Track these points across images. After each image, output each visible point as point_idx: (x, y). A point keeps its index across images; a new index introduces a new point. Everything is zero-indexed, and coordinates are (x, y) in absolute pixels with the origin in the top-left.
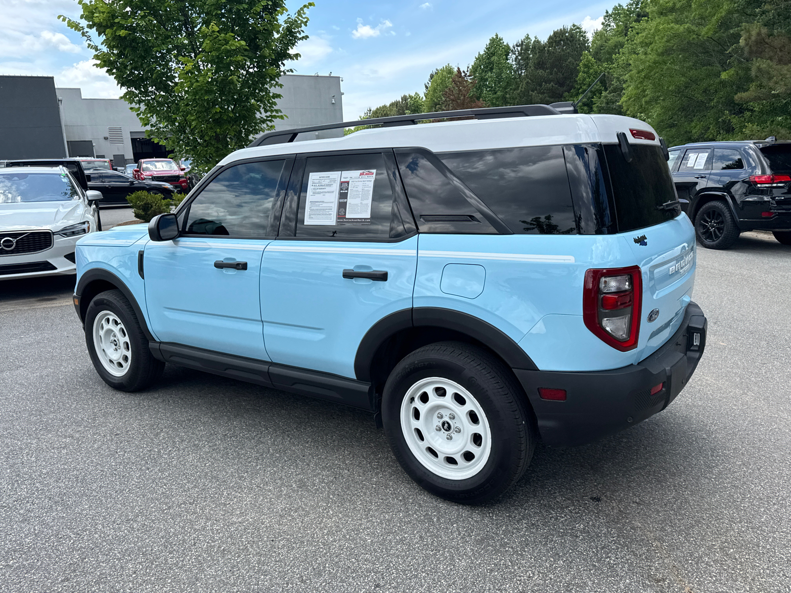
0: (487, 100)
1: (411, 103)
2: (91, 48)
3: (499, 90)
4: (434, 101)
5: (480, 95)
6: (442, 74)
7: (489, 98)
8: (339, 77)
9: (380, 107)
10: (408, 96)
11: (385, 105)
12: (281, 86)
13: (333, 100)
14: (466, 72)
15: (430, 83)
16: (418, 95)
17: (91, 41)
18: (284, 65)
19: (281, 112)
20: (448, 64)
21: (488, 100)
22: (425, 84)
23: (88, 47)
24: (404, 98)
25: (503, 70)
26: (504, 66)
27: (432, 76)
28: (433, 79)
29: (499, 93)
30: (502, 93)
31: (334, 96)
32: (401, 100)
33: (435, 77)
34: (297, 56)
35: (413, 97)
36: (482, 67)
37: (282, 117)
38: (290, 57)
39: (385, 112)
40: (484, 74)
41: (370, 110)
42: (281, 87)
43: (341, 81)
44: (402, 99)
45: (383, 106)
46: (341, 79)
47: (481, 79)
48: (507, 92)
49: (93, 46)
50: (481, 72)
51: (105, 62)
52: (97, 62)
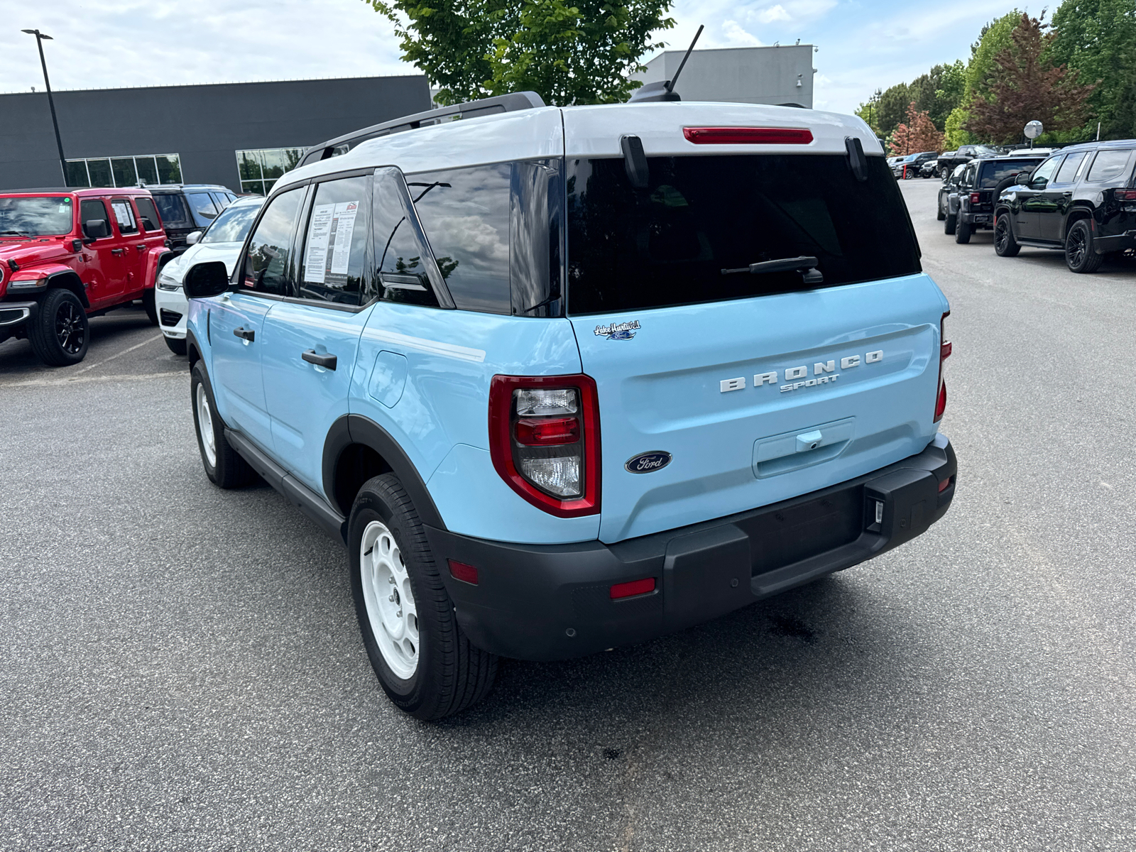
0: (1080, 64)
1: (946, 77)
2: (399, 36)
3: (1105, 47)
4: (983, 72)
5: (1067, 56)
6: (1003, 27)
7: (1085, 62)
8: (812, 46)
9: (894, 88)
10: (942, 66)
11: (903, 84)
13: (799, 81)
14: (1039, 21)
15: (979, 42)
16: (961, 64)
17: (400, 26)
18: (650, 37)
20: (1016, 9)
21: (1082, 66)
22: (972, 46)
23: (396, 35)
24: (937, 71)
25: (1116, 12)
26: (1119, 5)
27: (985, 31)
28: (986, 36)
29: (1105, 52)
30: (1109, 52)
31: (800, 76)
32: (929, 74)
33: (989, 33)
34: (669, 22)
35: (951, 67)
36: (1077, 9)
38: (657, 24)
39: (900, 95)
40: (1079, 21)
41: (880, 93)
43: (814, 52)
44: (932, 73)
45: (899, 86)
46: (814, 48)
47: (1074, 29)
48: (1120, 49)
49: (401, 33)
50: (1073, 17)
51: (414, 53)
52: (405, 53)
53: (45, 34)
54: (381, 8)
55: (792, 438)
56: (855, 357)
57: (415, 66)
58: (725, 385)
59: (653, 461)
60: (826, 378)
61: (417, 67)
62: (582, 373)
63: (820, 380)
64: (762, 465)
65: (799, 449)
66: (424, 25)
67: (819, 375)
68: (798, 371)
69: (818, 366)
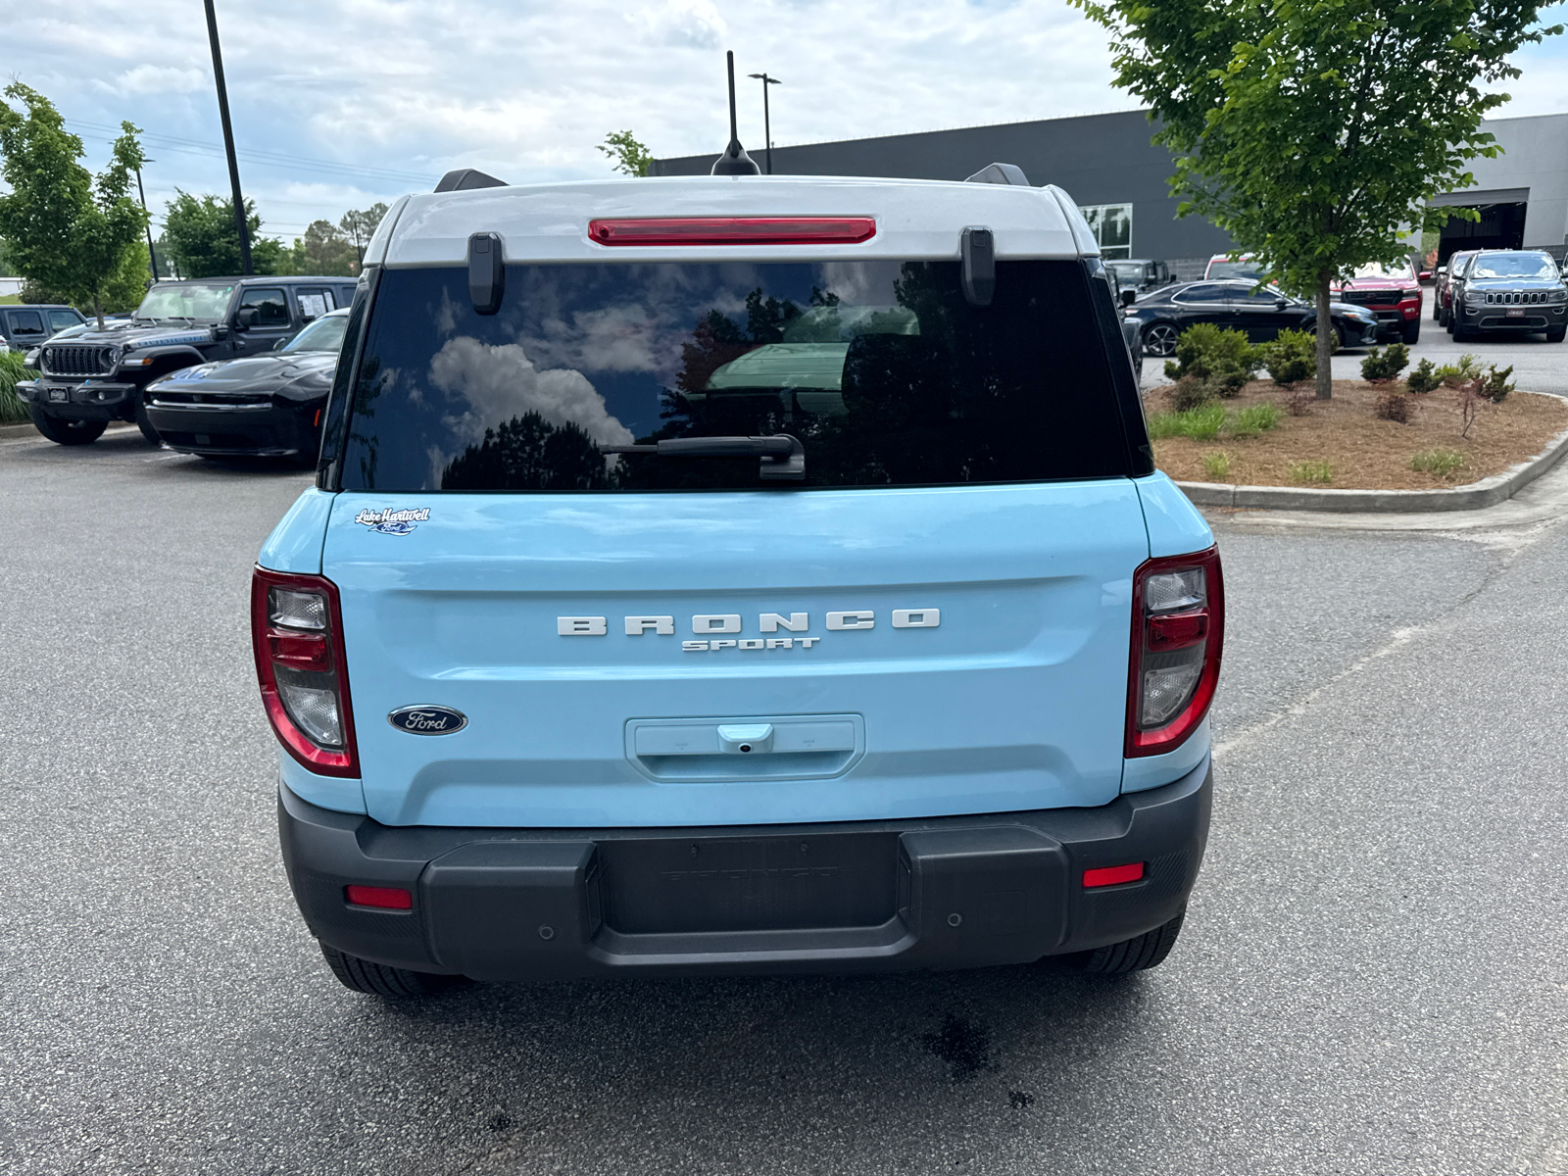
2: (1116, 51)
12: (1516, 73)
18: (1536, 19)
19: (1493, 139)
23: (1111, 49)
37: (1489, 153)
42: (1516, 77)
49: (1118, 45)
51: (1131, 74)
52: (1117, 75)
53: (773, 78)
54: (1096, 13)
55: (710, 728)
56: (860, 614)
57: (1130, 93)
58: (565, 623)
59: (431, 719)
60: (787, 642)
61: (1133, 94)
62: (321, 575)
63: (771, 642)
64: (656, 762)
65: (722, 750)
66: (1152, 32)
67: (767, 634)
68: (723, 621)
69: (768, 619)
